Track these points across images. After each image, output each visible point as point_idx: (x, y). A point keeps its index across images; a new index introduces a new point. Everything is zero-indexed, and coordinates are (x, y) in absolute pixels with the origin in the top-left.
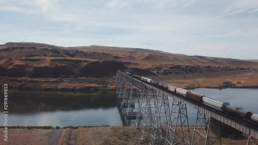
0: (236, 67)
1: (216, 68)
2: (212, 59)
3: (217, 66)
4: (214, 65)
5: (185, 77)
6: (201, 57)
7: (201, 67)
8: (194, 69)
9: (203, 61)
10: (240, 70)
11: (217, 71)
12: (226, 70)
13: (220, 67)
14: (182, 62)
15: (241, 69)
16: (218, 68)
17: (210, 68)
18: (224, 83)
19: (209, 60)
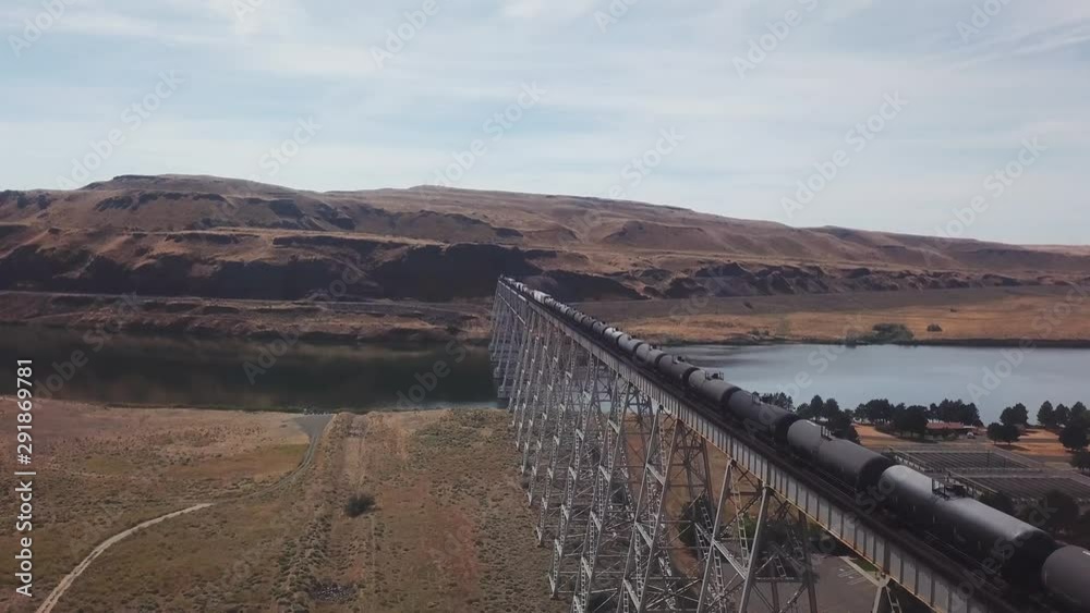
0: (983, 274)
1: (891, 277)
2: (891, 242)
3: (897, 268)
4: (886, 266)
5: (748, 305)
6: (845, 234)
7: (830, 271)
8: (794, 280)
9: (850, 248)
10: (997, 285)
11: (893, 288)
12: (935, 285)
13: (909, 274)
14: (760, 251)
15: (999, 281)
16: (898, 277)
17: (864, 277)
18: (876, 328)
19: (879, 247)
